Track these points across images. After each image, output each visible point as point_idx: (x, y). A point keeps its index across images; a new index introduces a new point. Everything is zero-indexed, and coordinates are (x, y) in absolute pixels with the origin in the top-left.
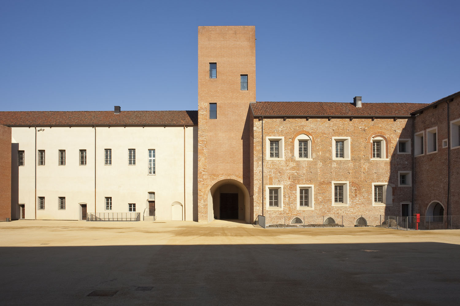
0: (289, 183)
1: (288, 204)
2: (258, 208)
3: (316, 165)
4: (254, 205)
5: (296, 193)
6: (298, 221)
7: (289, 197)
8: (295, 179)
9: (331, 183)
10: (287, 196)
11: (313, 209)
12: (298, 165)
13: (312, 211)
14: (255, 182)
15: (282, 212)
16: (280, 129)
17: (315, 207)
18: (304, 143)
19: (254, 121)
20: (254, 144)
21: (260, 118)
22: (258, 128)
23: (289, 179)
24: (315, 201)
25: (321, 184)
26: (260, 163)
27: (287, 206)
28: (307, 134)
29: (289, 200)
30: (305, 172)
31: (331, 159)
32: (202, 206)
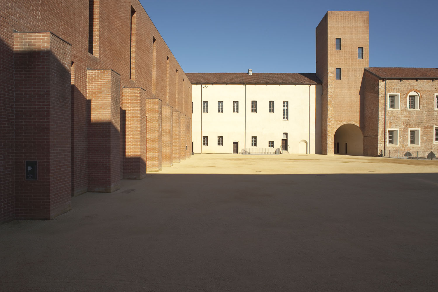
0: (403, 127)
1: (402, 142)
2: (381, 145)
3: (422, 113)
4: (379, 142)
5: (408, 134)
6: (408, 154)
7: (403, 137)
8: (407, 124)
9: (433, 127)
10: (401, 137)
11: (420, 146)
12: (409, 113)
13: (419, 147)
14: (380, 126)
15: (398, 148)
16: (397, 88)
17: (421, 145)
18: (413, 98)
19: (379, 82)
20: (379, 99)
21: (383, 80)
22: (382, 86)
23: (403, 124)
24: (421, 140)
25: (426, 127)
26: (383, 112)
27: (401, 143)
28: (416, 91)
29: (403, 139)
30: (414, 119)
31: (433, 110)
32: (330, 143)
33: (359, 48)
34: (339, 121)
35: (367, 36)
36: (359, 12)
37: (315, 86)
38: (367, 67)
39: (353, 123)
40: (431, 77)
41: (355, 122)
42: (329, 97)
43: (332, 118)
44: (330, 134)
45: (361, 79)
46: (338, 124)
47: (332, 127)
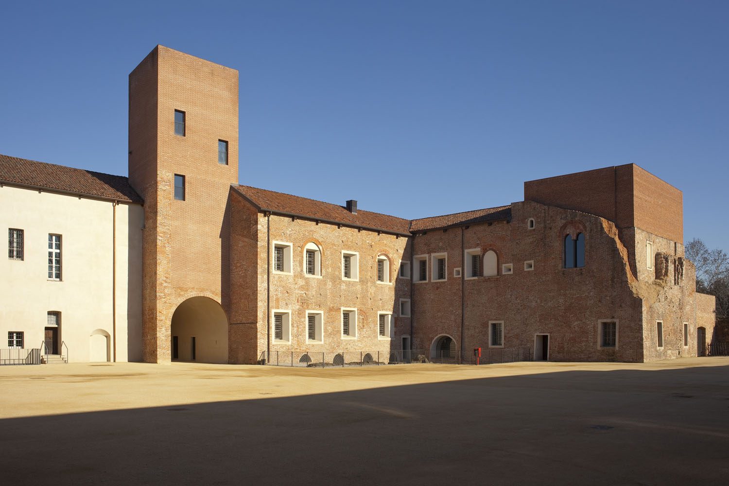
0: (297, 307)
1: (297, 336)
2: (262, 341)
3: (325, 284)
4: (258, 336)
5: (305, 321)
6: (305, 358)
7: (298, 326)
8: (304, 302)
9: (340, 309)
10: (295, 325)
11: (322, 342)
12: (307, 283)
13: (322, 345)
14: (260, 304)
15: (290, 347)
16: (288, 233)
17: (324, 341)
18: (311, 253)
19: (259, 217)
20: (258, 250)
21: (266, 213)
22: (263, 226)
23: (298, 302)
24: (324, 332)
25: (331, 310)
26: (266, 276)
27: (295, 338)
28: (317, 243)
29: (298, 331)
30: (314, 293)
31: (340, 279)
32: (164, 338)
33: (220, 140)
34: (181, 289)
35: (235, 121)
36: (221, 66)
37: (127, 207)
38: (235, 183)
39: (208, 295)
40: (336, 221)
41: (213, 293)
42: (161, 235)
43: (166, 282)
44: (163, 318)
45: (224, 206)
46: (180, 295)
47: (165, 302)
